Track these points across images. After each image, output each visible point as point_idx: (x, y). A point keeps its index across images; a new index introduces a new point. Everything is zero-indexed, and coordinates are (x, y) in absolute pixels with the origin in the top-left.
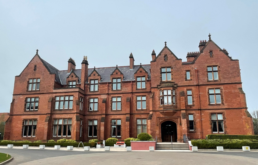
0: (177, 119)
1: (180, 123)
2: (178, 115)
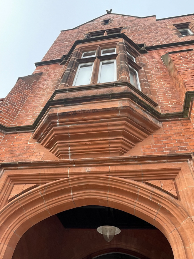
0: (171, 175)
2: (171, 146)
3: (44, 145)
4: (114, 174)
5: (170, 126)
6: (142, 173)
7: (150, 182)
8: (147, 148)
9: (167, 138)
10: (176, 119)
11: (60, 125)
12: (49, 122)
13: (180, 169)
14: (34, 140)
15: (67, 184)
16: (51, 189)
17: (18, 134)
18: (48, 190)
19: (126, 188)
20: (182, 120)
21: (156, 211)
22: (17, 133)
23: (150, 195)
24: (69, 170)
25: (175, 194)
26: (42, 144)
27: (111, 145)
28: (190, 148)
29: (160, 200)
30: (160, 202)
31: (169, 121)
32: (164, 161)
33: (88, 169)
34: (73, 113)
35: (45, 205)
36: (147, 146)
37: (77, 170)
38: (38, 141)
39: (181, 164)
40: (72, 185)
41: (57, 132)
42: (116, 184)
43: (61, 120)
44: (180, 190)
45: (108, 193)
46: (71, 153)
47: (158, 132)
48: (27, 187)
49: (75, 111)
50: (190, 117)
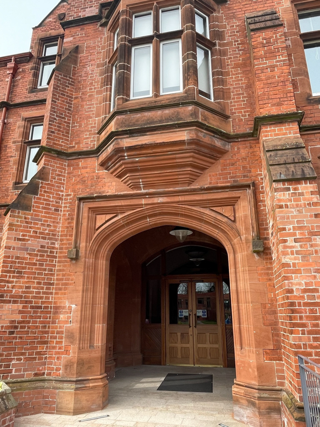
0: (232, 203)
1: (252, 235)
2: (235, 174)
3: (114, 174)
4: (184, 203)
5: (238, 149)
6: (208, 202)
7: (214, 209)
8: (213, 176)
9: (233, 164)
10: (245, 139)
11: (128, 158)
12: (116, 155)
13: (239, 197)
14: (101, 167)
15: (143, 213)
16: (130, 218)
17: (81, 159)
18: (128, 219)
19: (193, 214)
20: (251, 140)
21: (217, 231)
22: (79, 158)
23: (213, 220)
24: (143, 201)
25: (233, 219)
26: (112, 173)
27: (180, 177)
28: (252, 175)
29: (220, 224)
30: (221, 225)
31: (238, 141)
32: (227, 190)
33: (161, 200)
34: (140, 146)
35: (127, 230)
36: (213, 173)
37: (150, 201)
38: (106, 169)
39: (241, 193)
40: (147, 213)
41: (127, 166)
42: (185, 211)
43: (129, 153)
44: (237, 215)
45: (179, 218)
46: (142, 184)
47: (226, 157)
48: (109, 217)
49: (142, 145)
50: (259, 137)
